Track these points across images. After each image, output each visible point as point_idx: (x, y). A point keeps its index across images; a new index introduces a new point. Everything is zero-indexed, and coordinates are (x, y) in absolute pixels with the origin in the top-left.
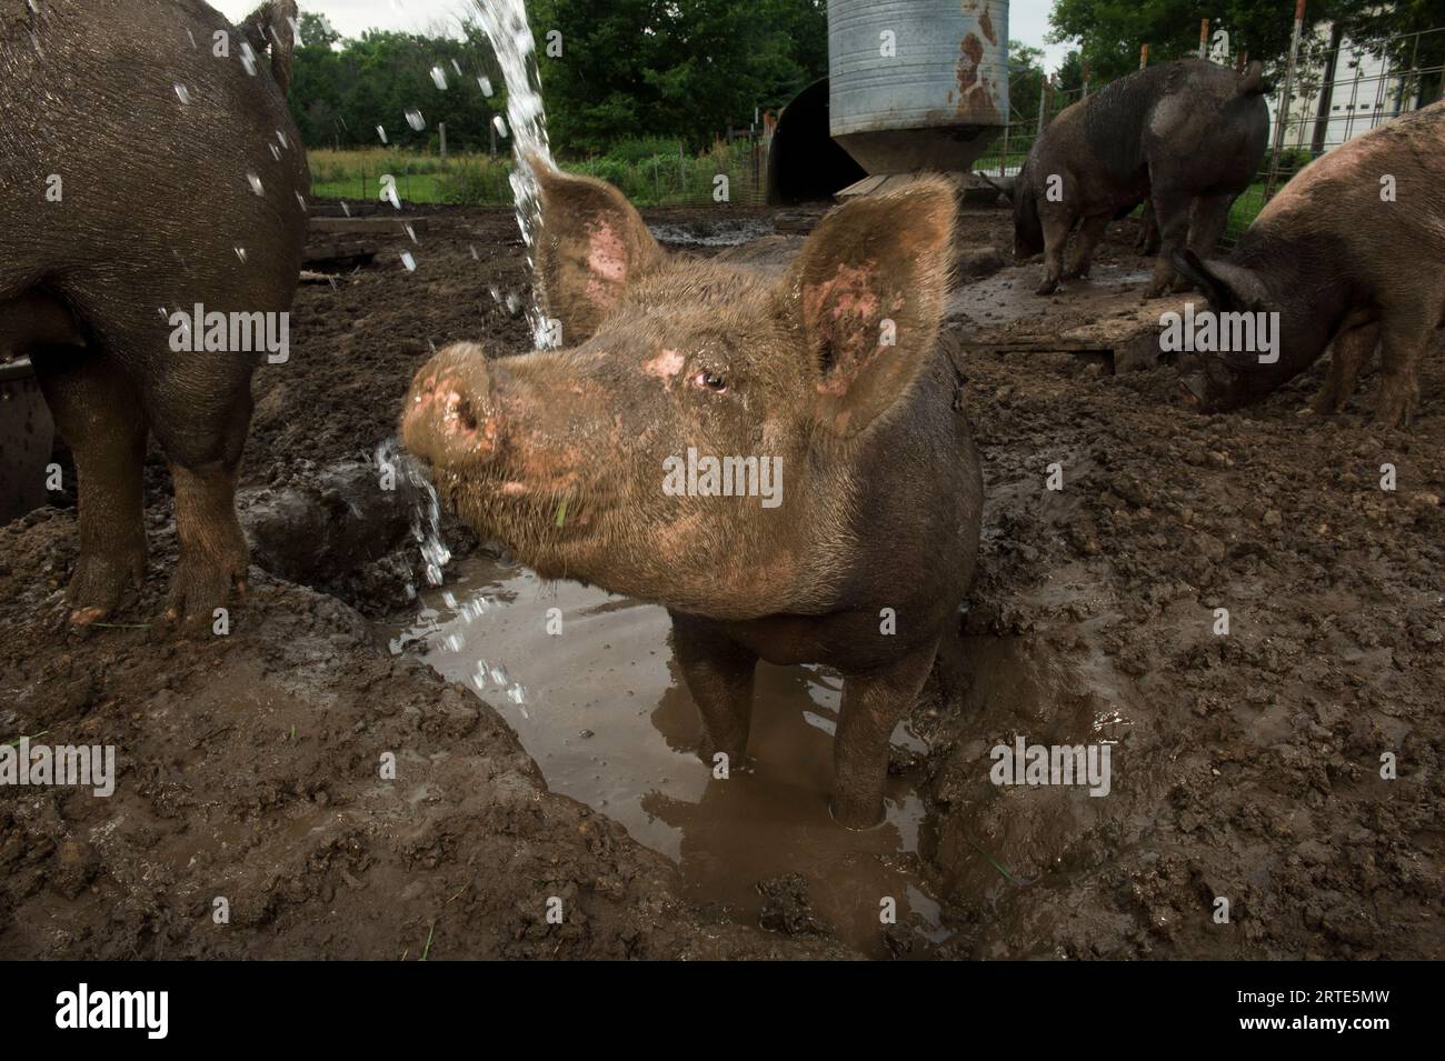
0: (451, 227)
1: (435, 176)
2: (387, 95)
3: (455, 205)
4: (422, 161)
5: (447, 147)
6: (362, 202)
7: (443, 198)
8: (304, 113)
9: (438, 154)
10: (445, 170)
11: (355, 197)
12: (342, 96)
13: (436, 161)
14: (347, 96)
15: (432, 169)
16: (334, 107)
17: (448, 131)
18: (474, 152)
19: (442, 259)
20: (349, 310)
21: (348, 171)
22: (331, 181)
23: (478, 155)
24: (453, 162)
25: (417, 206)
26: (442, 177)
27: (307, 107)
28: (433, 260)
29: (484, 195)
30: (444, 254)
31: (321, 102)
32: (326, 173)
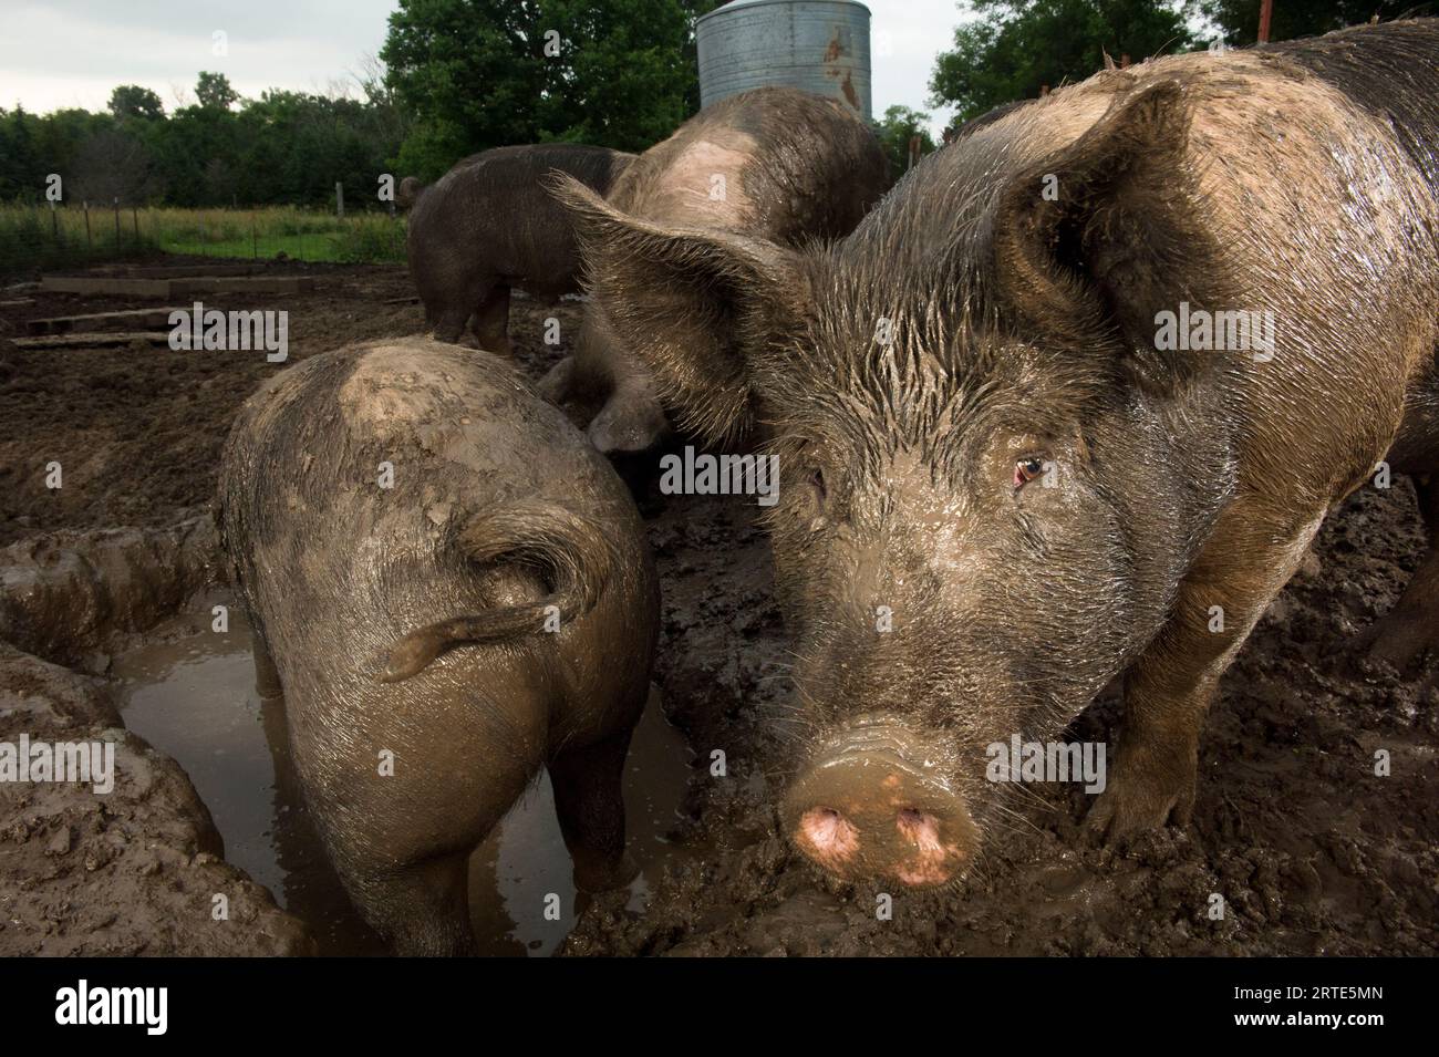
0: (340, 286)
1: (328, 235)
2: (286, 155)
3: (349, 264)
4: (318, 220)
5: (345, 206)
6: (253, 261)
7: (338, 256)
8: (201, 173)
9: (335, 214)
10: (340, 229)
11: (246, 256)
12: (240, 155)
13: (333, 220)
14: (245, 156)
15: (327, 228)
16: (232, 166)
17: (346, 191)
18: (373, 211)
19: (318, 318)
20: (203, 371)
21: (242, 231)
22: (223, 240)
23: (377, 214)
24: (348, 221)
25: (311, 265)
26: (337, 236)
27: (203, 166)
28: (308, 319)
29: (379, 253)
30: (320, 312)
31: (218, 161)
32: (219, 232)
